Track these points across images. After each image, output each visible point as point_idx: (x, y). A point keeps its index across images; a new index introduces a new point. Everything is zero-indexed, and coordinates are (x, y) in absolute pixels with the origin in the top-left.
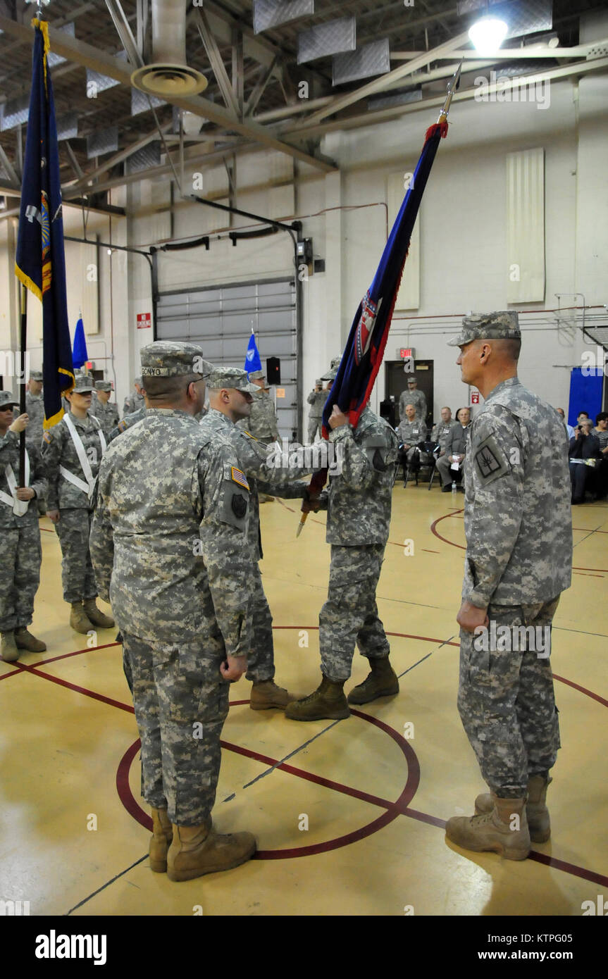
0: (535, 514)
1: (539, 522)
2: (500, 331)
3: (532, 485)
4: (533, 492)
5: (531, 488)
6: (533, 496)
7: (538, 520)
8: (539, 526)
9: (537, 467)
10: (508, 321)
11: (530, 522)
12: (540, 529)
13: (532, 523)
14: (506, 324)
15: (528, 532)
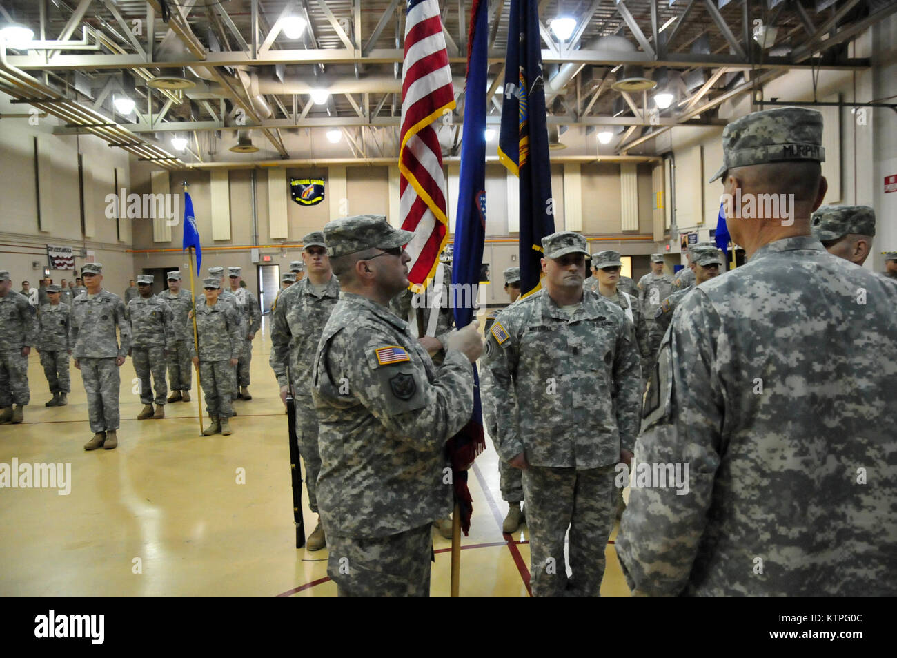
0: (759, 502)
1: (764, 521)
2: (753, 151)
3: (751, 446)
4: (752, 461)
5: (749, 451)
6: (752, 468)
7: (764, 516)
8: (765, 529)
9: (763, 413)
10: (770, 129)
11: (749, 517)
12: (766, 536)
13: (753, 520)
14: (766, 136)
15: (743, 532)
